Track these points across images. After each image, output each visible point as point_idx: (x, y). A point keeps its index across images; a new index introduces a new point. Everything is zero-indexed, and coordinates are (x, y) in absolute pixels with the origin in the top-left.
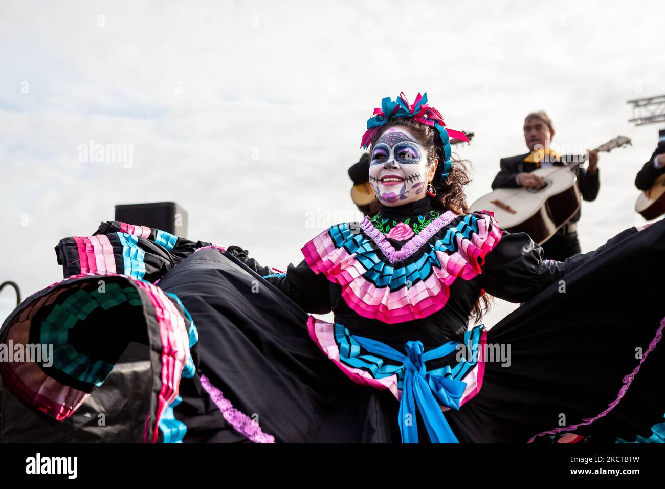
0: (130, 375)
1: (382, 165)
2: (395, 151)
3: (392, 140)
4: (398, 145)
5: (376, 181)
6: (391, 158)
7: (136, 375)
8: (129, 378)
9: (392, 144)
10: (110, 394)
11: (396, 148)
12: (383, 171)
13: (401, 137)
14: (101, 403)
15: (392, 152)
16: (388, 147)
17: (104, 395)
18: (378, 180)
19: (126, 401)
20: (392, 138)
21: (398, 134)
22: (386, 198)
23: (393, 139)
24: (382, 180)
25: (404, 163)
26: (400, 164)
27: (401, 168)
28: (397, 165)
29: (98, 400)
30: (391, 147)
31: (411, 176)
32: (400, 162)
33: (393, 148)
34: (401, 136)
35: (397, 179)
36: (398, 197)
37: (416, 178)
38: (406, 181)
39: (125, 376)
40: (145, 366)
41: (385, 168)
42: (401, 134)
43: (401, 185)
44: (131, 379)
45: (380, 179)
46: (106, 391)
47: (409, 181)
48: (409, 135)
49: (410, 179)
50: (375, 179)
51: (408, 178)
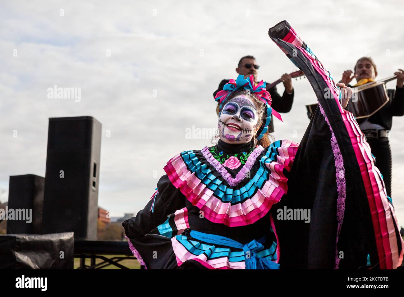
0: (57, 242)
1: (232, 116)
3: (242, 103)
4: (245, 107)
5: (223, 125)
6: (238, 114)
7: (62, 242)
8: (57, 244)
9: (241, 105)
10: (43, 256)
11: (243, 108)
12: (230, 120)
13: (248, 103)
14: (36, 262)
15: (240, 110)
16: (239, 106)
17: (38, 256)
18: (225, 124)
19: (54, 261)
20: (242, 101)
21: (247, 100)
22: (228, 137)
23: (243, 103)
24: (227, 125)
25: (245, 120)
26: (243, 119)
27: (242, 122)
28: (241, 119)
29: (34, 260)
30: (240, 107)
31: (247, 129)
32: (243, 118)
33: (242, 108)
34: (248, 102)
35: (238, 128)
36: (236, 139)
37: (249, 131)
38: (243, 131)
39: (54, 243)
40: (68, 236)
41: (233, 118)
42: (248, 101)
43: (239, 133)
44: (58, 245)
45: (227, 123)
46: (40, 254)
47: (245, 132)
48: (252, 103)
49: (246, 130)
50: (223, 123)
51: (245, 129)
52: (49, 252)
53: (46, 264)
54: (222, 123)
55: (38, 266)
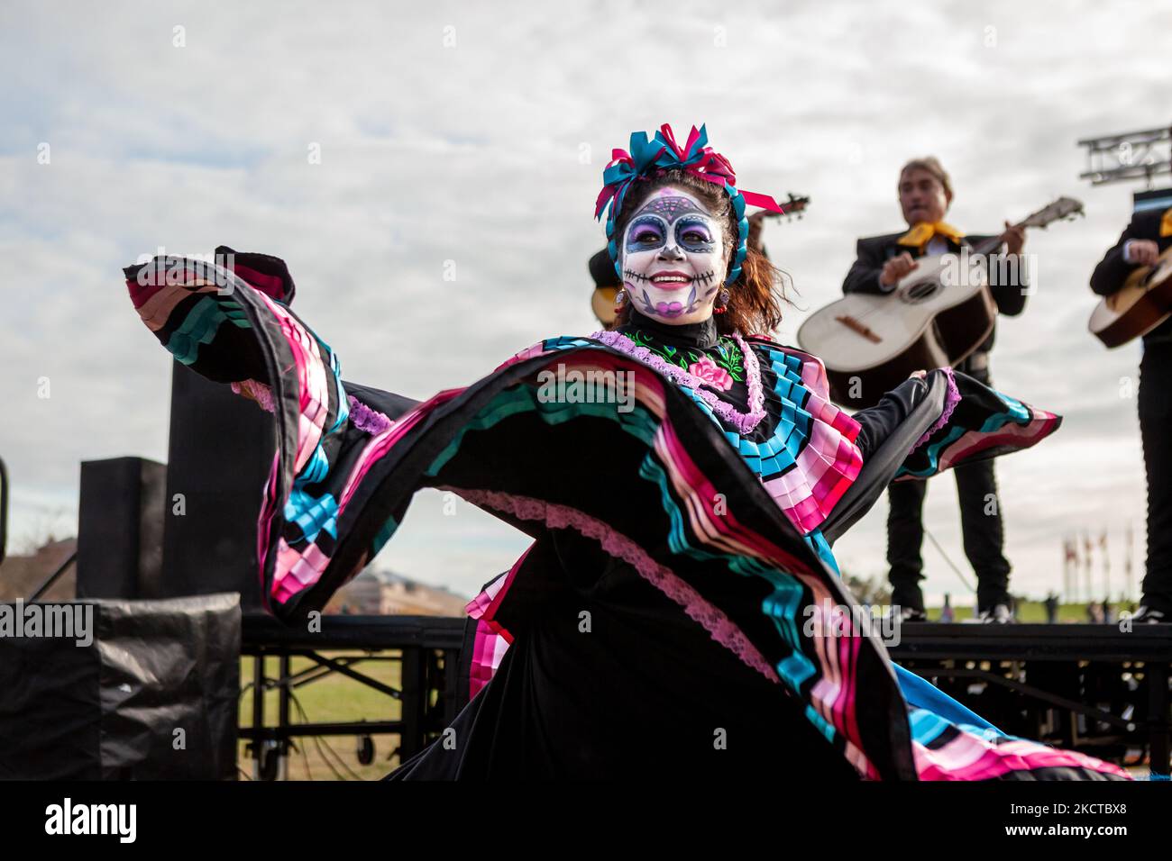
0: (201, 619)
1: (657, 253)
2: (676, 230)
3: (670, 210)
4: (681, 220)
5: (641, 281)
6: (671, 243)
7: (211, 618)
8: (199, 622)
9: (670, 217)
10: (166, 651)
11: (678, 224)
12: (655, 264)
13: (686, 206)
14: (150, 667)
15: (671, 231)
16: (665, 222)
17: (154, 652)
18: (644, 278)
19: (192, 664)
20: (669, 207)
21: (680, 199)
22: (666, 311)
23: (672, 209)
24: (652, 279)
25: (694, 251)
26: (687, 253)
27: (689, 260)
28: (682, 253)
29: (144, 662)
30: (670, 223)
31: (705, 275)
32: (687, 250)
33: (674, 224)
34: (685, 203)
35: (683, 279)
36: (685, 310)
37: (712, 278)
38: (696, 282)
39: (192, 621)
40: (227, 602)
41: (661, 259)
42: (684, 200)
43: (688, 289)
44: (202, 626)
45: (648, 276)
46: (159, 646)
47: (702, 282)
48: (696, 201)
49: (704, 278)
50: (639, 277)
51: (700, 276)
52: (181, 643)
53: (174, 670)
54: (635, 278)
55: (155, 675)
